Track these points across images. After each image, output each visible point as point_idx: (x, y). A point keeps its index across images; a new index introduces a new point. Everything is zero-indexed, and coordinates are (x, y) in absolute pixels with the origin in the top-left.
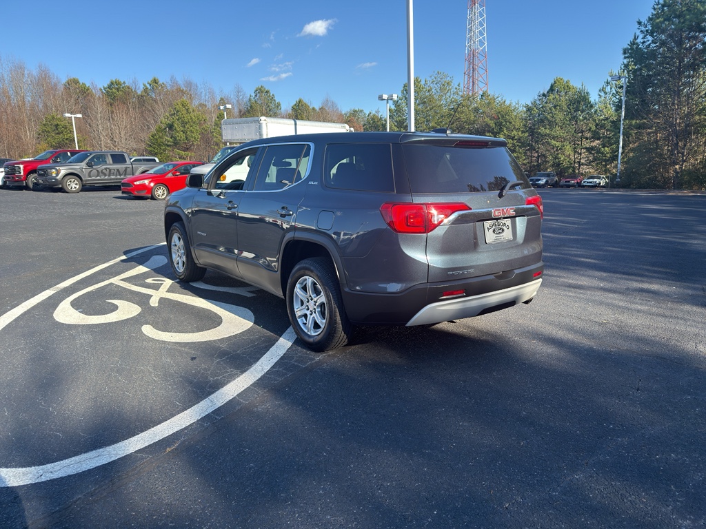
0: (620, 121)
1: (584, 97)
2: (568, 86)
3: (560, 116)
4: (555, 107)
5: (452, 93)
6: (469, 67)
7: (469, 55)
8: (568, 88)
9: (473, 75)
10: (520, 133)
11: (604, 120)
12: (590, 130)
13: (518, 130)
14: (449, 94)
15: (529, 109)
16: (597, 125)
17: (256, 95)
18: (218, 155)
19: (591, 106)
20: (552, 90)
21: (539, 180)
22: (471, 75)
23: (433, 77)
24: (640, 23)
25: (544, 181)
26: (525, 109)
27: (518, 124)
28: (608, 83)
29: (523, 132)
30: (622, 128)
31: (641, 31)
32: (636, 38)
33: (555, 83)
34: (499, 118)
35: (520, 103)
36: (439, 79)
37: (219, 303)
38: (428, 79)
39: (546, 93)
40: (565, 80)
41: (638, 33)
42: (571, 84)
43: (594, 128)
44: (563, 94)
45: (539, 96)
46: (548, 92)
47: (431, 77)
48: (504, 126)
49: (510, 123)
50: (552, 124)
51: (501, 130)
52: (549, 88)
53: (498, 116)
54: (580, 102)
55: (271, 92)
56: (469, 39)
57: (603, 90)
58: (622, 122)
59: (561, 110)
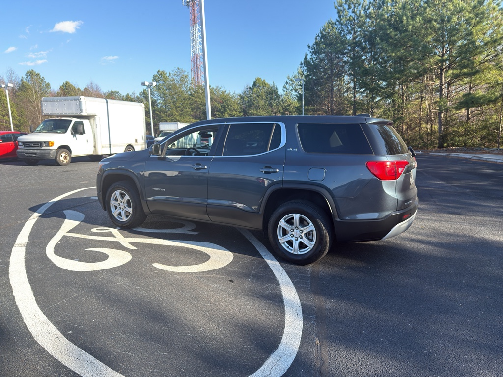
0: (302, 107)
1: (275, 91)
2: (264, 83)
3: (262, 103)
4: (258, 96)
5: (189, 83)
6: (194, 66)
7: (193, 57)
8: (264, 84)
9: (197, 71)
10: (238, 113)
11: (288, 106)
12: (280, 112)
13: (236, 111)
14: (186, 84)
15: (242, 97)
16: (283, 109)
17: (27, 77)
18: (40, 126)
19: (279, 97)
20: (255, 84)
21: (253, 144)
22: (196, 71)
23: (175, 72)
24: (309, 46)
25: (256, 144)
26: (239, 97)
27: (236, 107)
28: (287, 83)
29: (239, 112)
30: (303, 111)
31: (311, 52)
32: (306, 56)
33: (256, 80)
34: (223, 102)
35: (236, 93)
36: (179, 73)
37: (186, 241)
38: (171, 72)
39: (251, 87)
40: (262, 79)
41: (308, 52)
42: (266, 82)
43: (282, 111)
44: (261, 88)
45: (247, 89)
46: (252, 87)
47: (173, 71)
48: (227, 108)
49: (231, 106)
50: (258, 108)
51: (225, 111)
52: (253, 84)
53: (222, 101)
54: (272, 93)
55: (40, 74)
56: (192, 46)
57: (285, 87)
58: (303, 107)
59: (262, 99)
